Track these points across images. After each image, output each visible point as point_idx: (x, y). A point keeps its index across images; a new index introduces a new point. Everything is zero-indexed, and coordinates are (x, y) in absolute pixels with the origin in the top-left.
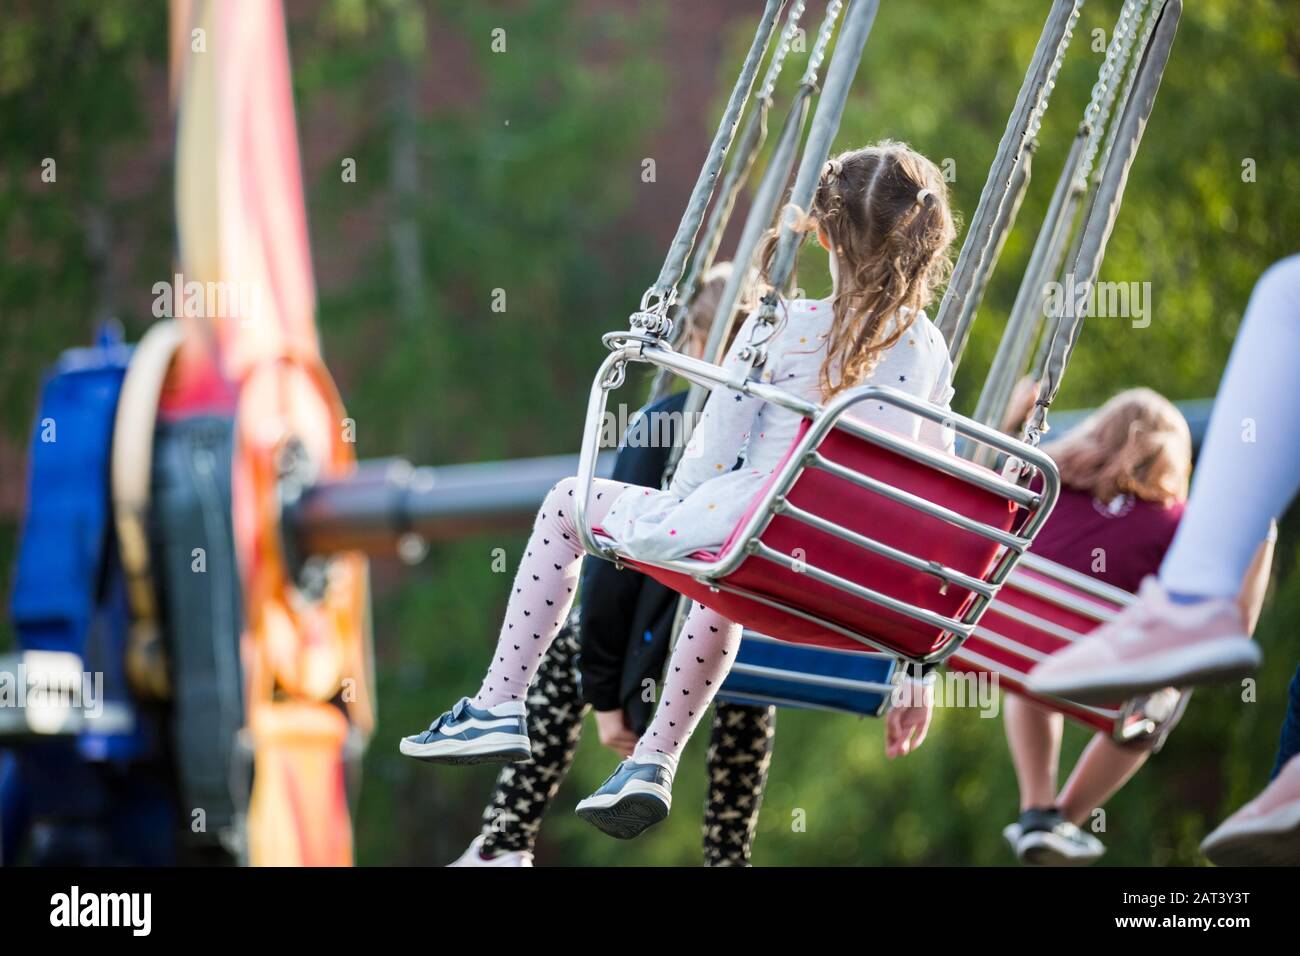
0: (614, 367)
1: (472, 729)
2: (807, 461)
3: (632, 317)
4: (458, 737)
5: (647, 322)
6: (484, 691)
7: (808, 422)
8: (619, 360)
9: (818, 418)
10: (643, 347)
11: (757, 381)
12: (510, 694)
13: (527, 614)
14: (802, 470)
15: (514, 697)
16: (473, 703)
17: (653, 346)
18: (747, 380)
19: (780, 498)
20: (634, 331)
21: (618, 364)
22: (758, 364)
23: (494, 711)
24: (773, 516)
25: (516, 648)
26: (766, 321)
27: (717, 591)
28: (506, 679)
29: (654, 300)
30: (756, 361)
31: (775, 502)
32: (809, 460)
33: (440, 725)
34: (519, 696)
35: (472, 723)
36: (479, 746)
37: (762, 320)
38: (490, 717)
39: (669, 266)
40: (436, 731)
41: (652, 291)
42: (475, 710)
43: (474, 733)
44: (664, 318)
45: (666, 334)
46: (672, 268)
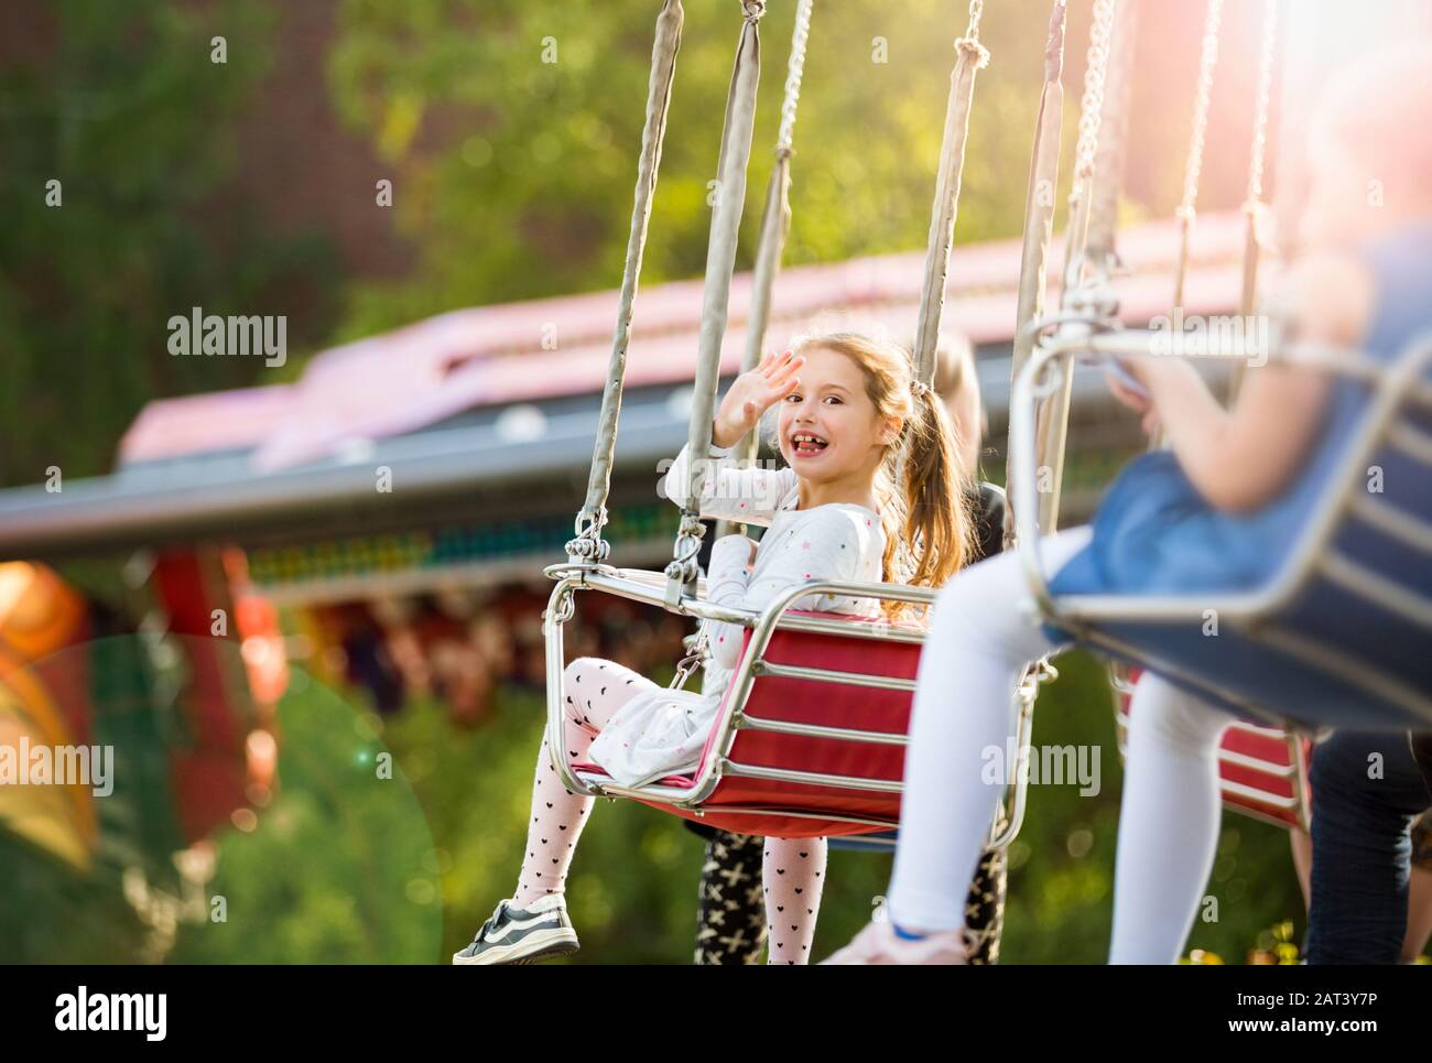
0: (561, 598)
1: (514, 931)
2: (755, 669)
3: (567, 546)
4: (503, 942)
5: (581, 549)
6: (520, 890)
7: (749, 630)
8: (564, 591)
9: (758, 623)
10: (583, 575)
11: (693, 597)
12: (545, 890)
13: (550, 806)
14: (753, 680)
15: (549, 892)
16: (512, 904)
17: (594, 572)
18: (681, 598)
19: (738, 713)
20: (572, 558)
21: (565, 595)
22: (691, 579)
23: (531, 909)
24: (735, 732)
25: (544, 842)
26: (690, 534)
27: (702, 814)
28: (539, 875)
29: (586, 524)
30: (686, 578)
31: (733, 718)
32: (757, 670)
33: (483, 935)
34: (554, 889)
35: (513, 925)
36: (523, 948)
37: (687, 534)
38: (530, 916)
39: (593, 485)
40: (481, 940)
41: (581, 516)
42: (514, 912)
43: (516, 936)
44: (598, 541)
45: (603, 557)
46: (596, 487)
